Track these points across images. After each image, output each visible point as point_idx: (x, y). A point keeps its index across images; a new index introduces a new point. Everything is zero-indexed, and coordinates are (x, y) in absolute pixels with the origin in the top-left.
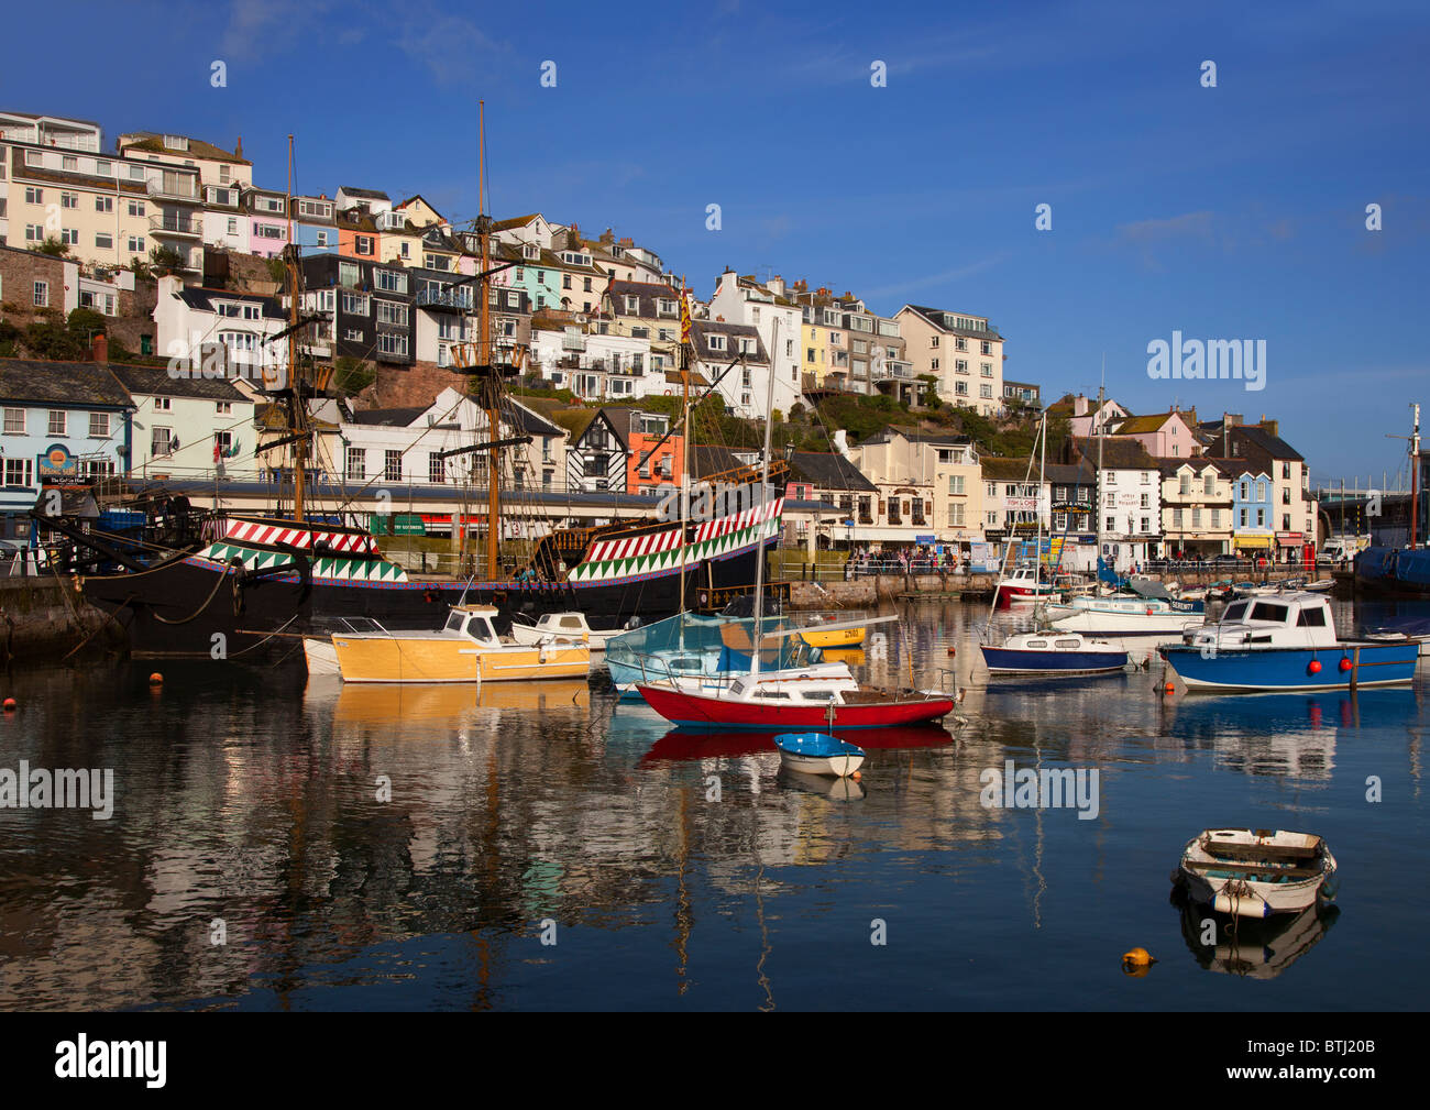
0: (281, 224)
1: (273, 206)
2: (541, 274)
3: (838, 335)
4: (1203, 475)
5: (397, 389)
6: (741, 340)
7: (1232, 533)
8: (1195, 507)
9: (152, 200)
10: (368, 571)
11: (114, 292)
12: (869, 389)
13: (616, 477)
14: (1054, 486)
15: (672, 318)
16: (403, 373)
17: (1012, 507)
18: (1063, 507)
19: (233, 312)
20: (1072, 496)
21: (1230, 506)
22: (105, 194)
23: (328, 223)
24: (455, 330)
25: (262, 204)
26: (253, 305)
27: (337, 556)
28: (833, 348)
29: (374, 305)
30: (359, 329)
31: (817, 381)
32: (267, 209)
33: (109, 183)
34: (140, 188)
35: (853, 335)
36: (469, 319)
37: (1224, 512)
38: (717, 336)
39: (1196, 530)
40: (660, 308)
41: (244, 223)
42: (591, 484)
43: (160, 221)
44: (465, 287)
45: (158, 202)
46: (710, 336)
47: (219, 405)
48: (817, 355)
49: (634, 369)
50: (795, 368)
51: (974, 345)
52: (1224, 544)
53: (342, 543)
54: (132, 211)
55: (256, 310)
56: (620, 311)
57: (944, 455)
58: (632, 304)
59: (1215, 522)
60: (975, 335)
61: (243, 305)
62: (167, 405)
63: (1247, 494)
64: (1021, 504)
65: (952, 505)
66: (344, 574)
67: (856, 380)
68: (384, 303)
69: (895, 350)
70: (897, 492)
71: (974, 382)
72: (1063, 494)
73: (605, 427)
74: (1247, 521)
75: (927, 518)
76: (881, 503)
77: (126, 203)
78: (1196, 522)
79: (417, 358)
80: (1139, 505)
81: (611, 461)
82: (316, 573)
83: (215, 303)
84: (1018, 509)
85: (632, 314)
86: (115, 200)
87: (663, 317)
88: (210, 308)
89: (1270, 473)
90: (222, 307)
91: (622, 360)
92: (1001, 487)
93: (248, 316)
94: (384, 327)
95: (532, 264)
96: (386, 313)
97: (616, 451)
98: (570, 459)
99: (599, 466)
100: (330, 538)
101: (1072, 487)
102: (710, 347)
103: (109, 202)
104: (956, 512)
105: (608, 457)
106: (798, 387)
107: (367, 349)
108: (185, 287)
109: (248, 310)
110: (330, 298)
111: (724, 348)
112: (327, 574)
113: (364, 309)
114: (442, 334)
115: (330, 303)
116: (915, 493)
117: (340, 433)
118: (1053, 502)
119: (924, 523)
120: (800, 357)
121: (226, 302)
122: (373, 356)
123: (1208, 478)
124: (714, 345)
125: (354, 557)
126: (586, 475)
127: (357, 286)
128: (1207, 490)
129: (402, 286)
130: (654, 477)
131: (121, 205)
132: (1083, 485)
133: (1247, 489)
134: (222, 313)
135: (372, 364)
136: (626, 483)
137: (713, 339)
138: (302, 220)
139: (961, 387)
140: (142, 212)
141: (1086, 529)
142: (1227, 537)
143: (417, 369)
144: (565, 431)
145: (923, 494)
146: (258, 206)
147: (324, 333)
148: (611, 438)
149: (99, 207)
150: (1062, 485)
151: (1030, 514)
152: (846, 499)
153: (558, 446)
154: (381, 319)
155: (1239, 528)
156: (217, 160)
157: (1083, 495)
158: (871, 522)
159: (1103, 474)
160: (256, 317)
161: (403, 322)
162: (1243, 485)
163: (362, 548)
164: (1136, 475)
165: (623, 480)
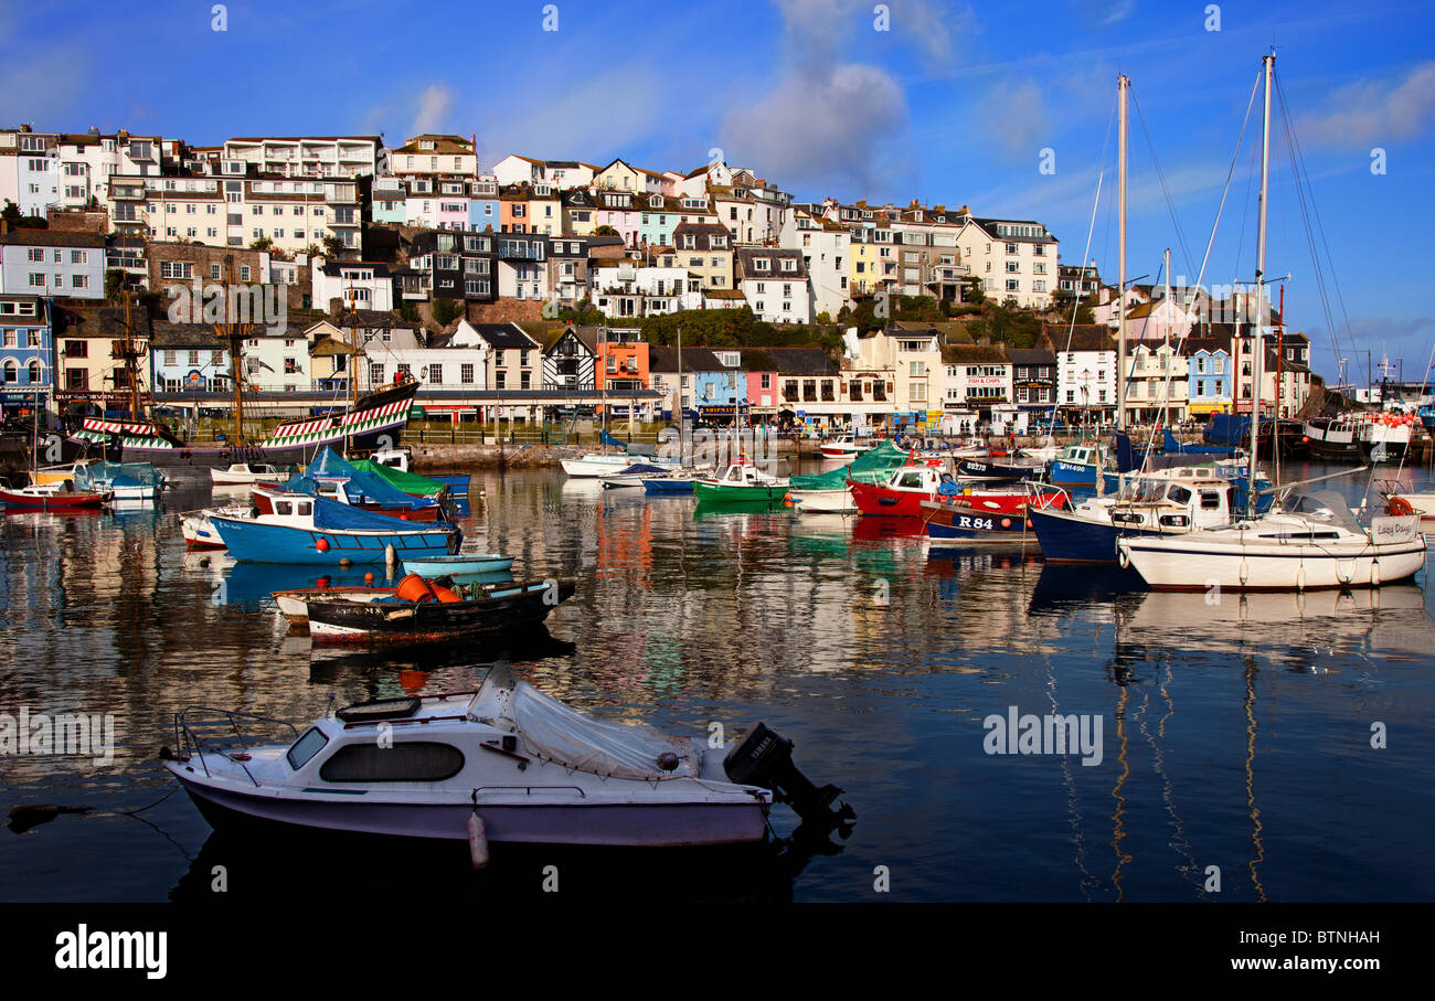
0: (460, 201)
1: (454, 189)
2: (662, 218)
3: (888, 250)
4: (1158, 354)
5: (484, 316)
6: (783, 262)
7: (1187, 402)
8: (1152, 380)
9: (329, 205)
10: (151, 443)
11: (295, 268)
12: (921, 290)
13: (585, 374)
14: (1015, 366)
15: (722, 249)
16: (488, 306)
17: (973, 385)
18: (1025, 384)
19: (355, 276)
20: (1034, 375)
21: (1185, 378)
22: (299, 204)
23: (494, 198)
24: (530, 274)
25: (447, 188)
26: (367, 271)
27: (136, 436)
28: (883, 261)
29: (462, 263)
30: (451, 279)
31: (867, 288)
32: (450, 192)
33: (301, 197)
34: (321, 198)
35: (903, 248)
36: (541, 265)
37: (1179, 384)
38: (762, 260)
39: (1152, 399)
40: (712, 242)
41: (435, 203)
42: (561, 380)
43: (333, 218)
44: (538, 243)
45: (332, 206)
46: (755, 260)
47: (287, 342)
48: (867, 267)
49: (675, 291)
50: (844, 279)
51: (1026, 250)
52: (1181, 410)
53: (138, 430)
54: (316, 213)
55: (369, 274)
56: (680, 246)
57: (913, 346)
58: (690, 241)
59: (1171, 392)
60: (1025, 240)
61: (360, 271)
62: (256, 343)
63: (1204, 368)
64: (983, 382)
65: (912, 385)
66: (139, 445)
67: (908, 284)
68: (469, 260)
69: (950, 258)
70: (858, 376)
71: (1026, 278)
72: (1025, 374)
73: (575, 340)
74: (1204, 390)
75: (887, 395)
76: (842, 385)
77: (312, 208)
78: (1152, 392)
79: (500, 294)
80: (1097, 380)
81: (582, 363)
82: (124, 445)
83: (343, 271)
84: (979, 385)
85: (690, 248)
86: (305, 207)
87: (714, 249)
88: (339, 275)
89: (1228, 349)
90: (346, 274)
91: (665, 286)
92: (962, 369)
93: (364, 278)
94: (471, 277)
95: (657, 210)
96: (472, 267)
97: (585, 357)
98: (546, 363)
99: (569, 367)
100: (131, 428)
101: (1034, 367)
102: (756, 269)
103: (302, 209)
104: (918, 390)
105: (579, 361)
106: (847, 293)
107: (459, 291)
108: (327, 262)
109: (364, 274)
110: (429, 260)
111: (769, 268)
112: (130, 445)
113: (455, 265)
114: (519, 277)
115: (429, 264)
116: (876, 376)
117: (365, 355)
118: (1014, 379)
119: (885, 399)
120: (849, 269)
121: (349, 270)
122: (462, 296)
123: (1163, 356)
124: (759, 267)
125: (144, 437)
126: (558, 373)
127: (451, 250)
128: (1163, 366)
129: (487, 247)
130: (620, 373)
131: (309, 209)
132: (1044, 366)
133: (1204, 362)
134: (346, 277)
135: (461, 302)
136: (594, 379)
137: (759, 263)
138: (475, 197)
139: (1012, 285)
140: (322, 213)
141: (1048, 400)
142: (1183, 404)
143: (500, 302)
144: (539, 345)
145: (884, 376)
146: (444, 191)
147: (425, 283)
148: (581, 348)
149: (296, 212)
150: (1023, 366)
151: (992, 390)
152: (809, 383)
153: (535, 356)
154: (468, 270)
155: (1194, 397)
156: (453, 154)
157: (1044, 373)
158: (833, 399)
159: (1062, 357)
160: (369, 278)
161: (487, 271)
162: (1201, 361)
163: (148, 432)
164: (1095, 355)
165: (592, 376)
